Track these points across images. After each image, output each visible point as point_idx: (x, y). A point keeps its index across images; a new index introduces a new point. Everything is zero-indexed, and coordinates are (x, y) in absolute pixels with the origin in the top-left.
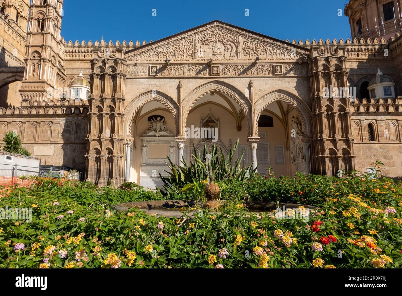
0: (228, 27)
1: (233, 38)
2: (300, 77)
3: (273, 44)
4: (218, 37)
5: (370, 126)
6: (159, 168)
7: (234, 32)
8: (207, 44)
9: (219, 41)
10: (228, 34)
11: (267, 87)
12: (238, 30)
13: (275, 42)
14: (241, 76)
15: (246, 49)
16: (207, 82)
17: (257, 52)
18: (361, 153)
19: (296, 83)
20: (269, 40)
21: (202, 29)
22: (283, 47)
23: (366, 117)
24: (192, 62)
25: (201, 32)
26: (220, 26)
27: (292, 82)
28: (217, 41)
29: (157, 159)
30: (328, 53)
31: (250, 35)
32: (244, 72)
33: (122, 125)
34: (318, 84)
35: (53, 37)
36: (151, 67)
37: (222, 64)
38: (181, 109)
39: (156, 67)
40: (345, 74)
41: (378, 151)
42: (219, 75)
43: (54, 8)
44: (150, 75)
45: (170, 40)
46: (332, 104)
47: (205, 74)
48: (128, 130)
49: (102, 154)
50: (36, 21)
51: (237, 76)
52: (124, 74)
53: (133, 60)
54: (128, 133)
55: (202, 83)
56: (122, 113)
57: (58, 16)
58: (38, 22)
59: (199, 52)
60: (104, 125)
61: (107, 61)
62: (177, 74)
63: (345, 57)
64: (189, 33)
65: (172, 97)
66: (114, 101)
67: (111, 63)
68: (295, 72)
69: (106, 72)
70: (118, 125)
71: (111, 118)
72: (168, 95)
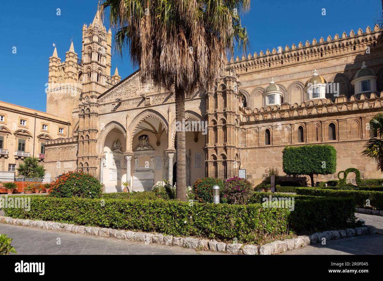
2: (202, 98)
5: (268, 131)
6: (144, 173)
14: (164, 103)
16: (142, 111)
18: (257, 156)
19: (200, 103)
23: (263, 124)
24: (135, 97)
27: (197, 103)
32: (166, 100)
33: (95, 147)
34: (208, 103)
35: (97, 84)
36: (113, 105)
37: (152, 96)
38: (128, 132)
39: (115, 104)
40: (228, 92)
41: (271, 153)
42: (150, 105)
43: (96, 63)
44: (112, 111)
45: (122, 83)
46: (217, 118)
47: (142, 105)
48: (101, 149)
49: (84, 167)
50: (87, 75)
51: (161, 104)
52: (95, 112)
53: (104, 101)
54: (101, 152)
55: (140, 113)
56: (94, 139)
57: (101, 67)
58: (88, 75)
59: (140, 89)
60: (85, 148)
61: (85, 105)
62: (126, 107)
63: (229, 77)
64: (133, 76)
65: (123, 125)
66: (89, 132)
67: (88, 107)
68: (200, 94)
69: (85, 113)
70: (92, 147)
71: (89, 143)
72: (121, 123)
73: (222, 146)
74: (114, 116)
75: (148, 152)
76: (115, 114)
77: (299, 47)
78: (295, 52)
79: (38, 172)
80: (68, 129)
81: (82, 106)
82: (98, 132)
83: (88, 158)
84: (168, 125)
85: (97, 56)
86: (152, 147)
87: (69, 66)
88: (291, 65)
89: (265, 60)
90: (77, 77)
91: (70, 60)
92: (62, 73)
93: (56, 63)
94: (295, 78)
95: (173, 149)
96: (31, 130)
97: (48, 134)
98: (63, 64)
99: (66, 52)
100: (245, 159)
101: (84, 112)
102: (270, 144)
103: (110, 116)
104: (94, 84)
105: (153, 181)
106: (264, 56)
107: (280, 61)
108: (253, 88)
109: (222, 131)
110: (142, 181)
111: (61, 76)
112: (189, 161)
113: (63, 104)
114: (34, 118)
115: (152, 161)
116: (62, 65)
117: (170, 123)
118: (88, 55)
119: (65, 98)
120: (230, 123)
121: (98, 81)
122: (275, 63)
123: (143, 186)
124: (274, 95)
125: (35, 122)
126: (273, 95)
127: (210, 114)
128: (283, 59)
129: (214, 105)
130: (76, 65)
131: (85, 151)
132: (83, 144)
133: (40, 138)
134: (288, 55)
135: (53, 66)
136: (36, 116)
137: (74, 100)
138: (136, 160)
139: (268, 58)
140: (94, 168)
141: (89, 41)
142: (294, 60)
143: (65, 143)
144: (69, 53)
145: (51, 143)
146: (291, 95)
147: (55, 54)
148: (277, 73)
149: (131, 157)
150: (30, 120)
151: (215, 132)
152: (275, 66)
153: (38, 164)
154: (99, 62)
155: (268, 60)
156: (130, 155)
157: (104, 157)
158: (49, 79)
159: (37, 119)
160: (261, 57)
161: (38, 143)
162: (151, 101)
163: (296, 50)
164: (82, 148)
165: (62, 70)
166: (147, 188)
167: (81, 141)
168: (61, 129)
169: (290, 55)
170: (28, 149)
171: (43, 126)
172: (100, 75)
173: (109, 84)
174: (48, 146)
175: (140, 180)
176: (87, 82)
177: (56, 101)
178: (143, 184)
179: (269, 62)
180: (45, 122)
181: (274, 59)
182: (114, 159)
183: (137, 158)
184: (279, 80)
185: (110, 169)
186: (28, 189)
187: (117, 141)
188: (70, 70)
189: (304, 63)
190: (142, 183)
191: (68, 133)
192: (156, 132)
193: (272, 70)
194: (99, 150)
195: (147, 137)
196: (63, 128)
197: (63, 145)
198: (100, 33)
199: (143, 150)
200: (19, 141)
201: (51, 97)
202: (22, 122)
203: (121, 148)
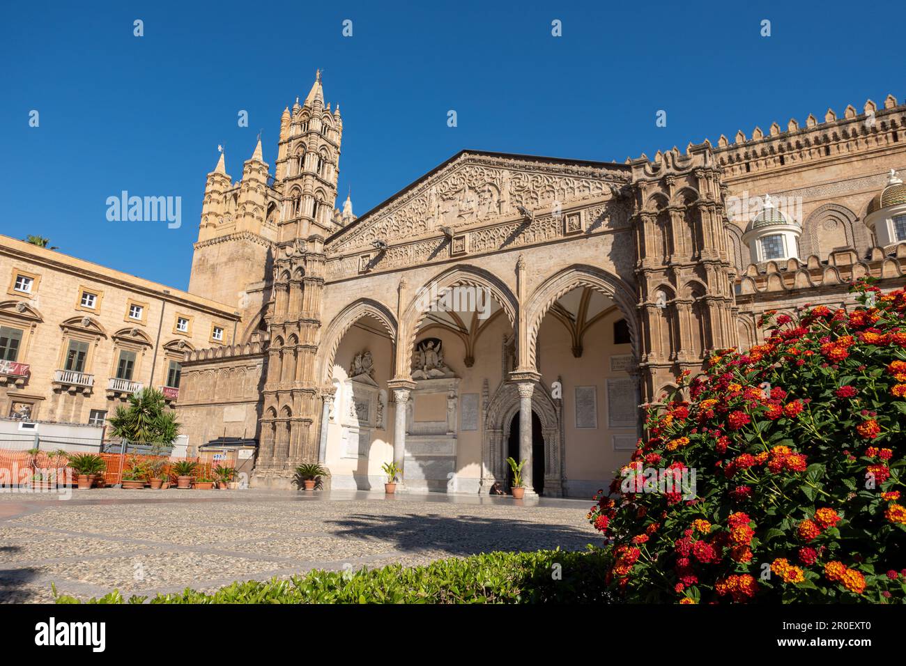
0: (483, 157)
1: (493, 176)
2: (619, 230)
3: (566, 171)
4: (469, 180)
6: (429, 440)
7: (494, 165)
8: (450, 198)
9: (470, 188)
10: (485, 171)
11: (552, 262)
12: (501, 160)
13: (570, 167)
14: (505, 248)
15: (516, 193)
16: (441, 271)
17: (537, 195)
19: (613, 244)
20: (558, 166)
21: (440, 173)
22: (586, 173)
24: (424, 236)
25: (439, 177)
26: (471, 160)
27: (604, 245)
28: (467, 188)
29: (429, 423)
30: (668, 167)
31: (523, 163)
32: (511, 239)
33: (312, 365)
34: (643, 241)
35: (313, 223)
36: (362, 257)
37: (470, 231)
38: (401, 326)
39: (369, 256)
40: (704, 208)
42: (466, 254)
43: (313, 176)
44: (359, 273)
45: (391, 205)
46: (674, 282)
47: (444, 255)
48: (326, 372)
49: (278, 418)
50: (291, 203)
51: (496, 249)
52: (317, 276)
53: (339, 249)
54: (325, 378)
55: (436, 275)
56: (311, 344)
57: (324, 186)
58: (294, 204)
59: (436, 216)
60: (284, 368)
61: (294, 260)
62: (399, 262)
63: (704, 169)
64: (420, 186)
65: (388, 307)
66: (299, 326)
67: (301, 263)
68: (610, 221)
69: (292, 278)
70: (303, 365)
71: (296, 355)
72: (383, 304)
73: (696, 359)
74: (364, 285)
75: (441, 382)
76: (367, 279)
77: (827, 121)
78: (817, 134)
79: (160, 430)
80: (233, 329)
81: (285, 261)
82: (320, 326)
83: (292, 395)
84: (516, 305)
85: (317, 162)
86: (452, 370)
87: (248, 191)
88: (807, 166)
89: (734, 157)
90: (263, 214)
91: (252, 177)
92: (232, 206)
93: (221, 185)
94: (822, 197)
95: (533, 371)
96: (151, 331)
97: (189, 340)
98: (236, 186)
99: (245, 162)
101: (289, 278)
103: (355, 287)
104: (305, 223)
105: (454, 462)
106: (731, 146)
107: (777, 158)
109: (692, 316)
110: (423, 463)
111: (228, 213)
112: (558, 408)
113: (226, 274)
114: (162, 302)
115: (451, 406)
116: (233, 190)
117: (522, 300)
118: (296, 160)
119: (233, 261)
120: (719, 292)
121: (314, 216)
122: (763, 162)
123: (423, 476)
124: (781, 235)
125: (163, 311)
126: (776, 235)
127: (652, 270)
128: (783, 151)
129: (661, 247)
130: (265, 189)
131: (286, 377)
132: (281, 357)
133: (169, 350)
134: (798, 143)
135: (213, 192)
136: (165, 298)
139: (742, 151)
140: (305, 421)
141: (300, 132)
142: (817, 153)
143: (233, 358)
144: (252, 163)
145: (198, 357)
146: (816, 238)
147: (221, 167)
148: (770, 186)
149: (406, 393)
150: (151, 308)
151: (669, 321)
152: (762, 169)
153: (163, 410)
154: (320, 176)
155: (742, 156)
156: (406, 388)
157: (332, 392)
158: (202, 219)
159: (167, 304)
160: (723, 151)
161: (162, 362)
162: (467, 244)
163: (820, 130)
164: (277, 369)
165: (233, 200)
166: (437, 483)
167: (275, 350)
168: (217, 329)
169: (802, 142)
170: (140, 374)
171: (179, 321)
172: (321, 204)
173: (338, 224)
174: (190, 365)
175: (418, 458)
176: (289, 219)
177: (213, 267)
178: (425, 470)
179: (747, 161)
180: (185, 311)
181: (759, 153)
182: (354, 399)
183: (410, 398)
185: (343, 426)
186: (134, 475)
187: (364, 353)
188: (249, 199)
189: (848, 159)
190: (421, 466)
191: (232, 339)
192: (463, 330)
193: (755, 178)
194: (321, 374)
195: (439, 345)
196: (223, 327)
197: (225, 363)
198: (327, 115)
199: (428, 379)
200: (120, 356)
201: (203, 258)
202: (133, 310)
203: (372, 371)
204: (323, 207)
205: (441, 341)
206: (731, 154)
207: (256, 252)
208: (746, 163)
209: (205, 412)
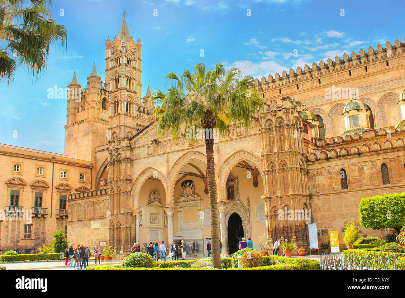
2: (257, 134)
6: (190, 231)
11: (230, 149)
16: (183, 154)
18: (332, 204)
19: (255, 141)
23: (336, 162)
27: (251, 141)
29: (190, 223)
30: (273, 107)
33: (129, 201)
35: (127, 116)
38: (168, 181)
39: (151, 147)
40: (287, 127)
41: (349, 200)
42: (194, 145)
43: (125, 89)
44: (148, 155)
46: (276, 160)
49: (116, 227)
52: (128, 158)
53: (137, 143)
54: (136, 206)
55: (181, 156)
56: (128, 191)
57: (131, 93)
58: (115, 106)
61: (116, 150)
62: (165, 150)
63: (286, 108)
65: (161, 172)
66: (121, 183)
67: (119, 151)
69: (116, 159)
70: (125, 201)
72: (159, 170)
75: (194, 202)
76: (151, 158)
78: (382, 54)
80: (90, 174)
82: (131, 182)
85: (126, 81)
86: (199, 196)
87: (91, 94)
88: (378, 72)
89: (343, 68)
91: (92, 86)
94: (386, 89)
95: (224, 201)
96: (48, 180)
97: (68, 183)
100: (318, 209)
102: (347, 188)
103: (146, 162)
104: (123, 116)
107: (364, 68)
108: (331, 106)
109: (284, 175)
112: (248, 213)
113: (84, 142)
114: (52, 164)
115: (200, 214)
116: (83, 93)
118: (115, 81)
119: (87, 135)
121: (127, 112)
122: (357, 70)
125: (53, 169)
127: (267, 155)
128: (366, 64)
130: (100, 91)
133: (59, 189)
136: (54, 161)
137: (97, 136)
138: (179, 214)
140: (128, 227)
141: (116, 64)
142: (383, 64)
144: (91, 78)
145: (75, 197)
146: (384, 111)
147: (75, 80)
148: (361, 83)
149: (172, 212)
150: (47, 168)
152: (357, 74)
154: (128, 88)
156: (172, 210)
157: (140, 212)
159: (55, 165)
161: (56, 196)
168: (82, 175)
170: (46, 203)
171: (62, 173)
172: (130, 104)
174: (72, 201)
176: (114, 114)
177: (76, 139)
180: (64, 167)
183: (180, 211)
184: (365, 93)
185: (147, 228)
187: (155, 191)
188: (92, 99)
191: (90, 179)
192: (203, 176)
193: (353, 79)
194: (134, 204)
195: (192, 183)
196: (85, 173)
197: (89, 200)
198: (129, 53)
199: (188, 201)
200: (35, 195)
201: (70, 134)
202: (39, 170)
203: (160, 199)
204: (132, 105)
205: (193, 181)
206: (341, 66)
207: (99, 129)
208: (349, 71)
209: (82, 224)
